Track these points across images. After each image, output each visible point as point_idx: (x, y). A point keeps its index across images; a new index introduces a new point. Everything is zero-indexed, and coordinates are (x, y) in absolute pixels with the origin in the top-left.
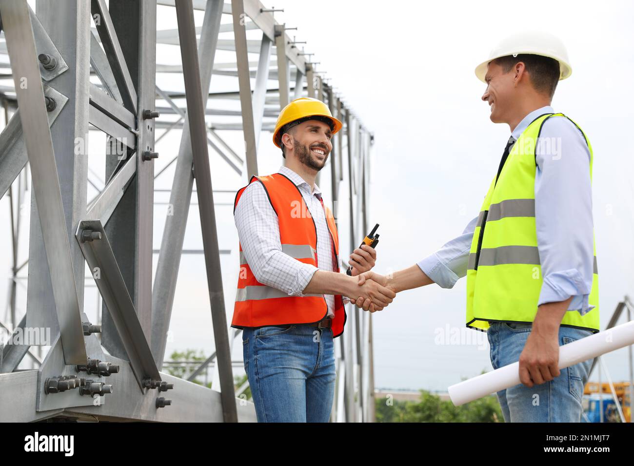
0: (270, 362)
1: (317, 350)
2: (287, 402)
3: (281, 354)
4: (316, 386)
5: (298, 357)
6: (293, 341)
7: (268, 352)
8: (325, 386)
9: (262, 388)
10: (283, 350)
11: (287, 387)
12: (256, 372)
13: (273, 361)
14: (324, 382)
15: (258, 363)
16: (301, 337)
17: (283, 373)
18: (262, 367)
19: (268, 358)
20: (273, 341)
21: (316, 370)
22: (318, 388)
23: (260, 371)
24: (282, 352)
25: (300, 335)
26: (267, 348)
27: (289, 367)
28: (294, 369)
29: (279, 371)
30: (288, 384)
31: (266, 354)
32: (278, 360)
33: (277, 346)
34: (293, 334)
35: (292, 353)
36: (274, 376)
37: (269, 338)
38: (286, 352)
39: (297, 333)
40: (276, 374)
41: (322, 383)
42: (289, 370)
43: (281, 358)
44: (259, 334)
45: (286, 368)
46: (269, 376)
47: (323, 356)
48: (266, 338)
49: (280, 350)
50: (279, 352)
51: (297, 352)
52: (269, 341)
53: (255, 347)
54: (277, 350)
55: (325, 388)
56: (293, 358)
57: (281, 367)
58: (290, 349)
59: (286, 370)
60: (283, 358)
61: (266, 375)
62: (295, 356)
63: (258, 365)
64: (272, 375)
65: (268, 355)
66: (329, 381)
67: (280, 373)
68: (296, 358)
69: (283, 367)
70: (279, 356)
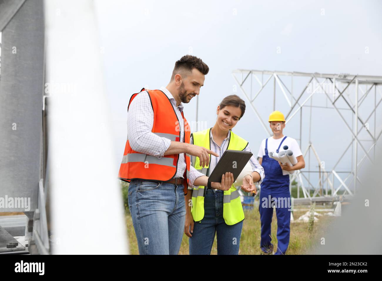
0: (147, 207)
1: (175, 198)
2: (158, 232)
3: (153, 202)
4: (174, 219)
5: (164, 203)
6: (160, 193)
7: (145, 201)
8: (179, 218)
9: (142, 223)
10: (155, 199)
11: (157, 223)
12: (138, 213)
13: (149, 206)
14: (179, 216)
15: (139, 207)
16: (165, 191)
17: (155, 214)
18: (142, 210)
19: (145, 205)
20: (148, 194)
21: (175, 210)
22: (175, 220)
23: (140, 212)
24: (155, 201)
25: (165, 190)
26: (145, 198)
27: (159, 210)
28: (161, 211)
29: (152, 212)
30: (158, 220)
31: (144, 202)
32: (152, 206)
33: (151, 197)
34: (160, 189)
35: (160, 201)
36: (149, 216)
37: (146, 192)
38: (156, 201)
39: (163, 188)
40: (151, 214)
41: (178, 217)
42: (158, 212)
43: (153, 204)
44: (139, 189)
45: (157, 210)
46: (146, 216)
47: (179, 202)
48: (144, 192)
49: (153, 199)
50: (152, 200)
51: (163, 200)
52: (146, 194)
53: (137, 197)
54: (151, 199)
55: (180, 220)
56: (161, 204)
57: (154, 210)
58: (159, 199)
59: (157, 212)
60: (154, 204)
61: (144, 215)
62: (162, 203)
63: (139, 209)
64: (148, 215)
65: (145, 203)
66: (182, 215)
67: (153, 214)
68: (163, 204)
69: (155, 210)
70: (152, 203)
